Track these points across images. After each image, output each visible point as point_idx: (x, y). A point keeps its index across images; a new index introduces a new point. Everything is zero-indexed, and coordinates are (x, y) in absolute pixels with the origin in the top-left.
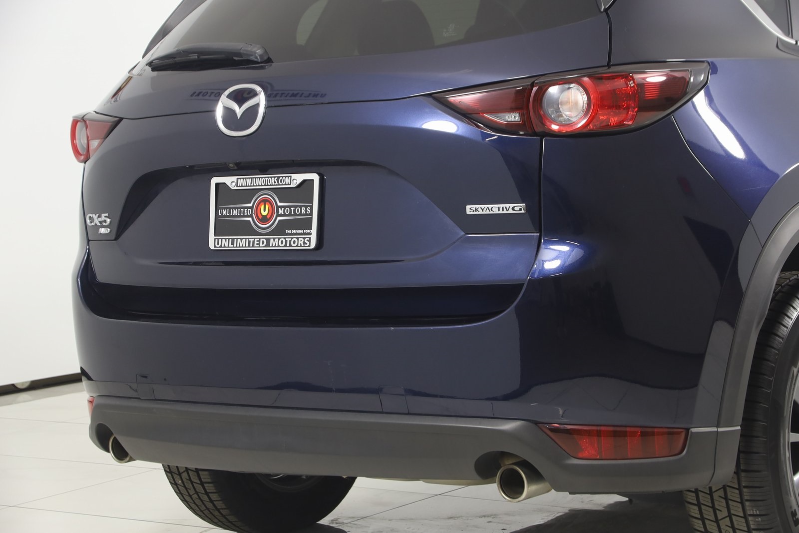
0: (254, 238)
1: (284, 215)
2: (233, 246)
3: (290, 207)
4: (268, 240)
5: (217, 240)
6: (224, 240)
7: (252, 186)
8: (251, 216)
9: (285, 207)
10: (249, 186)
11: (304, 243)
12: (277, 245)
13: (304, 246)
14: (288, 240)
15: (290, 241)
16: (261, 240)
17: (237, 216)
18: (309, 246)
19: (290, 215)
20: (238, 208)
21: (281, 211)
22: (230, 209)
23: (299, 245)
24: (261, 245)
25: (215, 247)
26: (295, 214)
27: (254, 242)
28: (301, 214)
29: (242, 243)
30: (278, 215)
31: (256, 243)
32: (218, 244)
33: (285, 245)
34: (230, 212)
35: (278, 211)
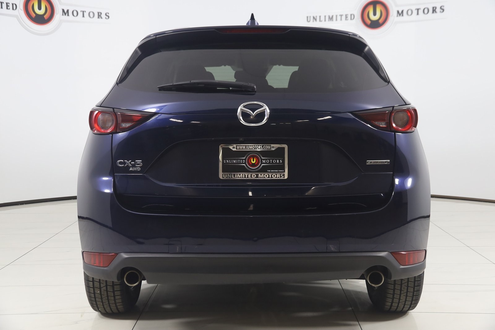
0: (248, 174)
1: (266, 163)
2: (234, 177)
3: (269, 160)
4: (257, 175)
5: (224, 175)
6: (228, 175)
7: (246, 149)
8: (245, 163)
9: (266, 160)
10: (244, 149)
11: (280, 176)
12: (263, 177)
13: (281, 178)
14: (270, 175)
15: (272, 175)
16: (253, 175)
17: (236, 163)
18: (284, 177)
19: (269, 163)
20: (236, 159)
21: (264, 162)
22: (231, 159)
23: (278, 177)
24: (253, 177)
25: (223, 177)
26: (273, 163)
28: (276, 163)
29: (240, 176)
30: (262, 163)
31: (249, 176)
32: (225, 177)
33: (269, 177)
34: (231, 161)
35: (262, 161)
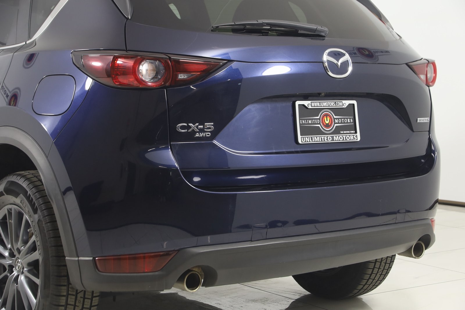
0: (324, 136)
1: (338, 123)
2: (312, 141)
3: (341, 119)
4: (333, 137)
5: (302, 138)
6: (306, 138)
7: (318, 107)
8: (319, 124)
9: (338, 119)
11: (354, 138)
12: (338, 140)
13: (354, 140)
14: (344, 137)
15: (346, 137)
16: (329, 137)
17: (311, 124)
18: (357, 139)
19: (342, 123)
20: (311, 119)
21: (336, 121)
22: (306, 119)
23: (351, 139)
24: (329, 140)
25: (302, 142)
26: (344, 123)
27: (324, 138)
28: (347, 122)
29: (317, 139)
30: (335, 123)
31: (325, 139)
32: (304, 141)
33: (343, 140)
34: (307, 122)
35: (334, 121)
